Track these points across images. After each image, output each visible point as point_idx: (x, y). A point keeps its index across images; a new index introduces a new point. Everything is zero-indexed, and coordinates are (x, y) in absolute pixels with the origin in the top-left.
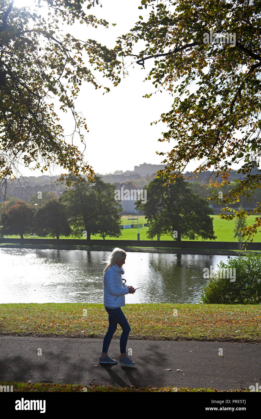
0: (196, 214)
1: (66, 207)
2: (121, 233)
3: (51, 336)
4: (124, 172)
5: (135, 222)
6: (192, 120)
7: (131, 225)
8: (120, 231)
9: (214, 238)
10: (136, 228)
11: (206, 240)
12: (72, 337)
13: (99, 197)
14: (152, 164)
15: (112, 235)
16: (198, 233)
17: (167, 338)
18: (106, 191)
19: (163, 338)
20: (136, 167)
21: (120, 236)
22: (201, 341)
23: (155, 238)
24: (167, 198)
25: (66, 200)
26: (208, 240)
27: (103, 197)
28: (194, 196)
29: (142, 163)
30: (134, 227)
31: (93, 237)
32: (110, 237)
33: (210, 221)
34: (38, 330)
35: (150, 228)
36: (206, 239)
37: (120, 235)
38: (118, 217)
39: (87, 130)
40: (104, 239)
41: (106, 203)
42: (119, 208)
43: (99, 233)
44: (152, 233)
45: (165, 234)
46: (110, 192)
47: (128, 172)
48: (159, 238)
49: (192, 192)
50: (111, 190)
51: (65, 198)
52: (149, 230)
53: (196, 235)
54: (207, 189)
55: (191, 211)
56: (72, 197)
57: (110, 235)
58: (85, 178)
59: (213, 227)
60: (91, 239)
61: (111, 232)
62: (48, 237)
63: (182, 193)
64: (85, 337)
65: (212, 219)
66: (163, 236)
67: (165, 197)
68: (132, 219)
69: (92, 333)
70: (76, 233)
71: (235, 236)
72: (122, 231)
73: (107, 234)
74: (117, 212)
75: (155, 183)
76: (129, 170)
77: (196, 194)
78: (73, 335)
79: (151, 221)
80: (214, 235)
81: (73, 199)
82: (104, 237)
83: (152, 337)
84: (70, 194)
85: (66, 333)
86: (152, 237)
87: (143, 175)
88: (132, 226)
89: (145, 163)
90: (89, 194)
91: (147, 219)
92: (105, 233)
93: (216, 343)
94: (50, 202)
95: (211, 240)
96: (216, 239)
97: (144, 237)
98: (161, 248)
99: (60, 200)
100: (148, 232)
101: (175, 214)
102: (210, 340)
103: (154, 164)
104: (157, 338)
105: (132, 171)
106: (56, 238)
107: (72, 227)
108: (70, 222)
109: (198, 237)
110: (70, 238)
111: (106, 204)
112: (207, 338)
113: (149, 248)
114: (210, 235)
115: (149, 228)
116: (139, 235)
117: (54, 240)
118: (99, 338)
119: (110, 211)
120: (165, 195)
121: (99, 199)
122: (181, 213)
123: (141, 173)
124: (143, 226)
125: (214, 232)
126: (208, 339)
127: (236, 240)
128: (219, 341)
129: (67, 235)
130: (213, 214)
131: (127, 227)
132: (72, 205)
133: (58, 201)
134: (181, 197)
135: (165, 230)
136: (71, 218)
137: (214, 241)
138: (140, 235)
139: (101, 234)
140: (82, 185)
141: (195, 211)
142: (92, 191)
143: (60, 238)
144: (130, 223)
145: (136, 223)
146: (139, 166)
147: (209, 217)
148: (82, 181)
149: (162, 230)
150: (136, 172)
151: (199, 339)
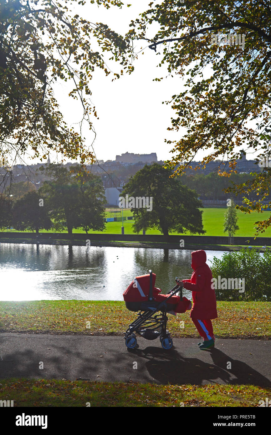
0: (185, 207)
1: (46, 198)
2: (104, 227)
3: (69, 334)
4: (105, 161)
5: (118, 215)
6: (203, 108)
7: (114, 218)
8: (104, 224)
9: (203, 232)
10: (119, 221)
11: (194, 235)
12: (91, 335)
13: (81, 188)
14: (135, 154)
15: (95, 229)
16: (186, 227)
17: (189, 335)
18: (89, 182)
19: (185, 336)
20: (117, 156)
21: (104, 230)
22: (223, 338)
23: (141, 233)
24: (155, 190)
25: (46, 191)
26: (197, 234)
27: (86, 188)
28: (183, 188)
29: (124, 153)
30: (117, 220)
31: (74, 231)
32: (93, 230)
33: (199, 214)
34: (54, 327)
35: (136, 221)
36: (195, 233)
37: (104, 228)
38: (102, 210)
39: (97, 117)
40: (87, 232)
41: (89, 194)
42: (102, 200)
43: (81, 226)
44: (137, 227)
45: (152, 227)
46: (93, 183)
47: (109, 162)
48: (144, 232)
49: (181, 184)
50: (94, 181)
51: (45, 190)
52: (135, 223)
53: (184, 228)
54: (194, 180)
55: (179, 203)
56: (53, 188)
57: (93, 228)
58: (66, 168)
59: (202, 221)
60: (73, 232)
61: (94, 225)
62: (27, 231)
63: (170, 185)
64: (105, 335)
65: (202, 212)
66: (149, 230)
67: (153, 188)
68: (115, 212)
69: (111, 331)
70: (57, 227)
71: (226, 230)
72: (106, 225)
73: (91, 227)
74: (100, 204)
75: (141, 174)
76: (110, 160)
77: (184, 186)
78: (91, 332)
79: (137, 214)
80: (203, 229)
81: (54, 191)
82: (87, 230)
83: (173, 334)
84: (50, 185)
85: (84, 331)
86: (138, 231)
87: (126, 165)
88: (115, 220)
89: (127, 152)
90: (71, 185)
91: (133, 212)
92: (88, 226)
93: (240, 341)
94: (29, 193)
95: (200, 234)
96: (205, 233)
97: (130, 231)
98: (147, 242)
99: (40, 191)
100: (134, 226)
101: (162, 207)
102: (233, 338)
103: (137, 154)
104: (179, 336)
105: (114, 161)
106: (35, 231)
107: (53, 220)
108: (51, 215)
109: (186, 230)
110: (50, 231)
111: (89, 196)
112: (229, 335)
113: (135, 242)
114: (199, 229)
115: (134, 221)
116: (123, 228)
117: (33, 233)
118: (120, 335)
119: (94, 204)
120: (153, 186)
121: (82, 190)
122: (169, 206)
123: (123, 163)
124: (127, 219)
125: (203, 226)
126: (231, 336)
127: (227, 234)
128: (242, 338)
129: (47, 229)
130: (203, 207)
131: (110, 220)
132: (53, 196)
133: (37, 192)
134: (169, 189)
135: (152, 223)
136: (52, 210)
137: (203, 235)
138: (125, 229)
139: (84, 227)
140: (64, 175)
141: (183, 204)
142: (74, 182)
143: (40, 232)
144: (113, 216)
145: (120, 216)
146: (121, 155)
147: (198, 210)
148: (63, 172)
149: (148, 224)
150: (117, 162)
151: (222, 337)
